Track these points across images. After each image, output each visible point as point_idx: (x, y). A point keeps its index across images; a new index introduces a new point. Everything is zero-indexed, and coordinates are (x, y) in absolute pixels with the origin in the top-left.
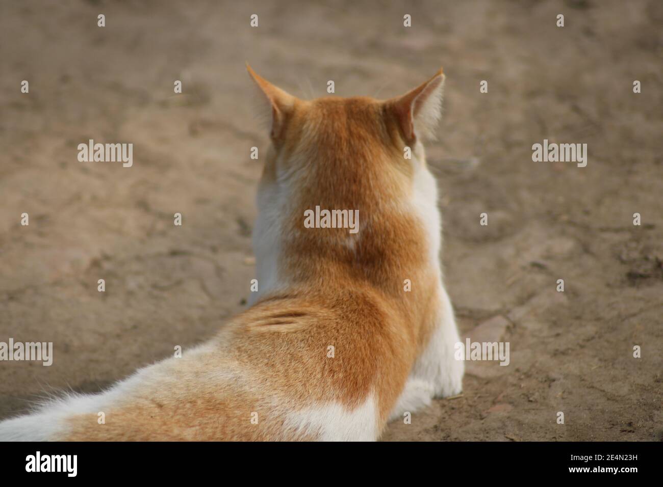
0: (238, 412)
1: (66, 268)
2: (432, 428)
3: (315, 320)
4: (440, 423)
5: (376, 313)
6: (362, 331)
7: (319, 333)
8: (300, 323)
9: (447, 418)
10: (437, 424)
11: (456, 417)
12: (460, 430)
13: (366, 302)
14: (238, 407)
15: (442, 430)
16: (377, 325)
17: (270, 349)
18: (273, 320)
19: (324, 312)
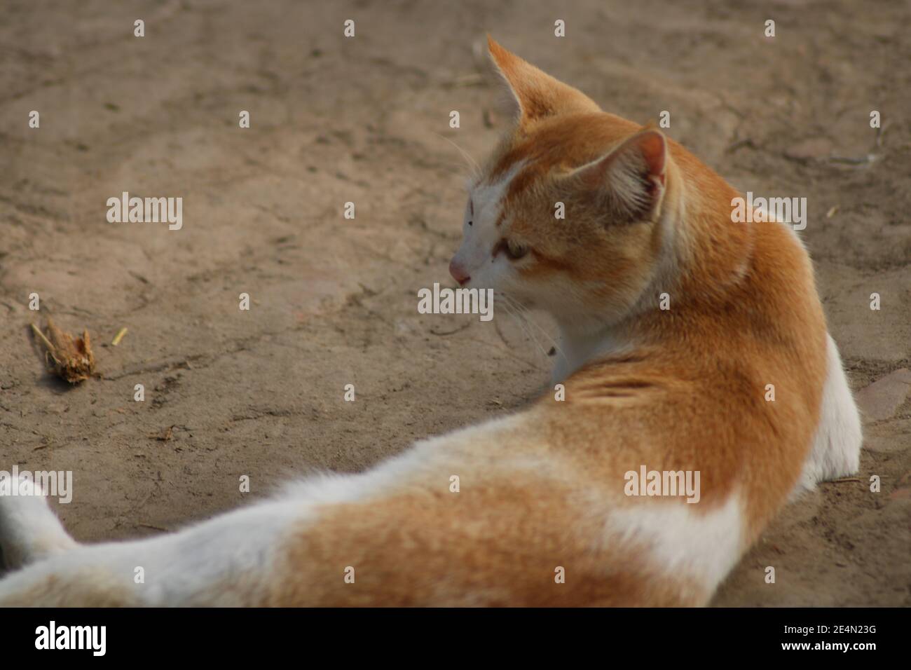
0: (542, 505)
1: (314, 308)
2: (809, 521)
3: (663, 393)
4: (822, 514)
5: (748, 388)
6: (727, 411)
7: (666, 411)
8: (642, 396)
9: (831, 506)
10: (817, 515)
11: (843, 505)
12: (848, 524)
13: (737, 375)
14: (543, 498)
15: (824, 524)
16: (748, 402)
17: (596, 426)
18: (606, 390)
19: (676, 384)
